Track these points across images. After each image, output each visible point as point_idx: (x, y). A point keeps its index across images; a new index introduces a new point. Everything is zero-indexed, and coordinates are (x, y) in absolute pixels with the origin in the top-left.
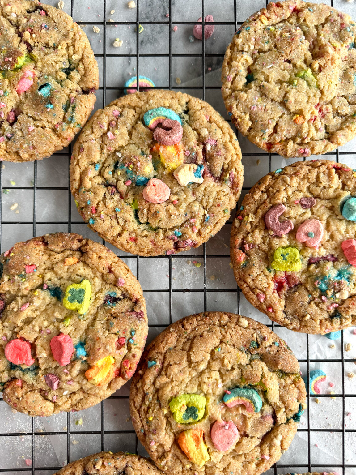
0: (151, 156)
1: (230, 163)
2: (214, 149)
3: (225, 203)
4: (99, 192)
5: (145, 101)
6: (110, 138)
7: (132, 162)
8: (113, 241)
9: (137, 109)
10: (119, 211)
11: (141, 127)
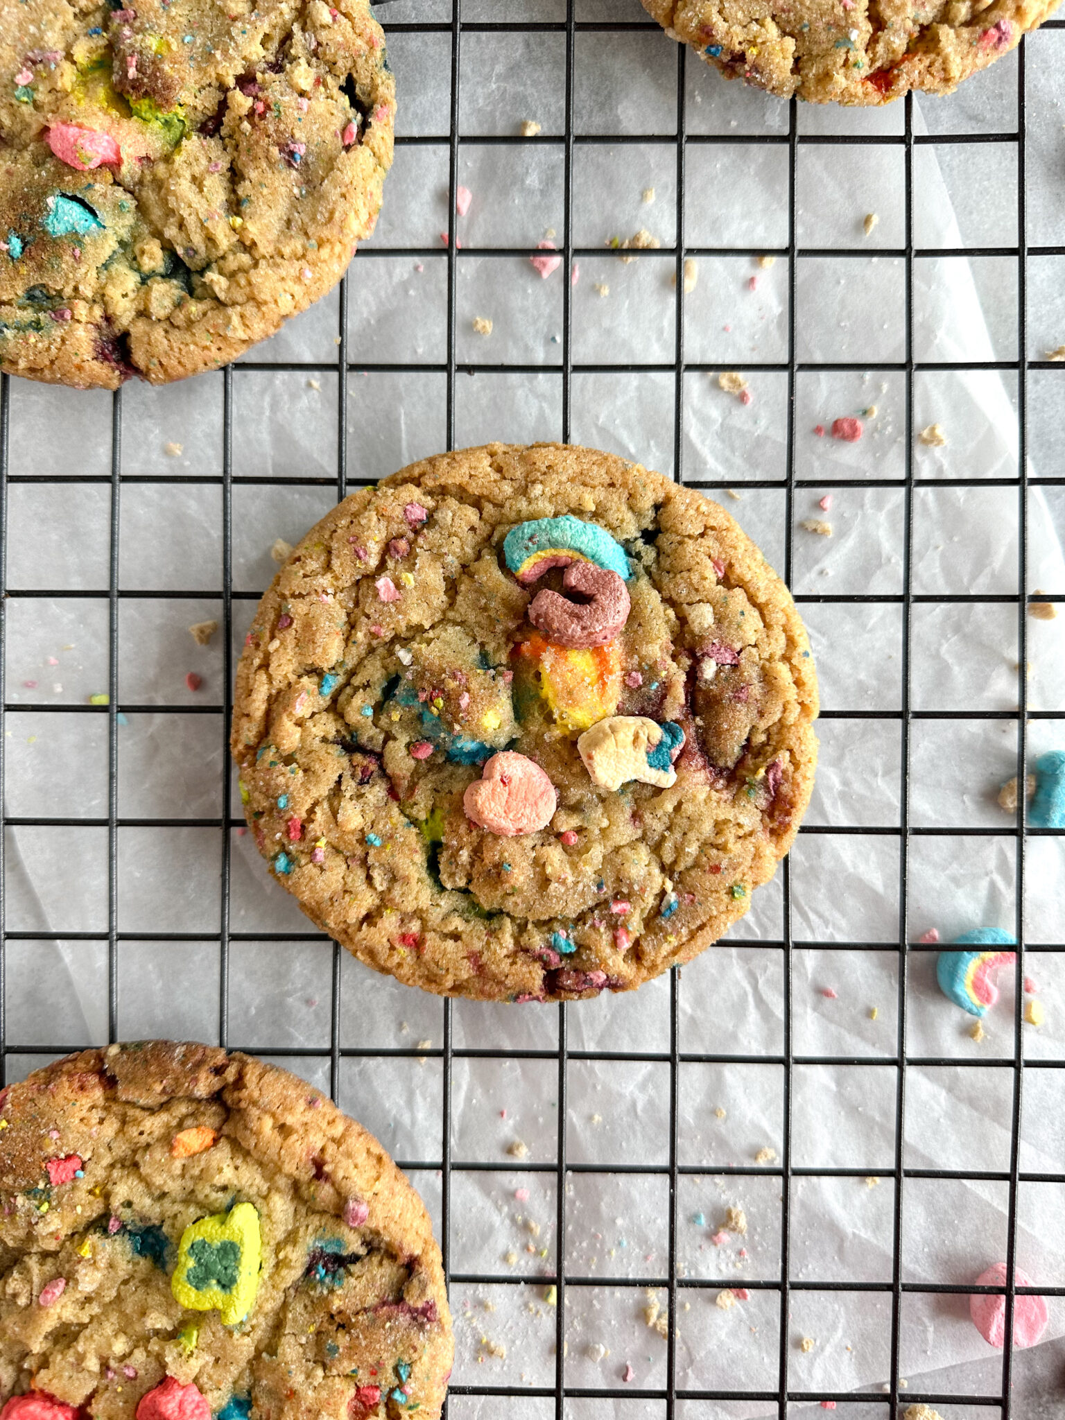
0: (509, 676)
1: (775, 729)
2: (726, 679)
3: (739, 864)
4: (320, 771)
5: (516, 485)
6: (383, 596)
7: (443, 691)
8: (344, 937)
9: (489, 508)
10: (377, 843)
11: (490, 573)
